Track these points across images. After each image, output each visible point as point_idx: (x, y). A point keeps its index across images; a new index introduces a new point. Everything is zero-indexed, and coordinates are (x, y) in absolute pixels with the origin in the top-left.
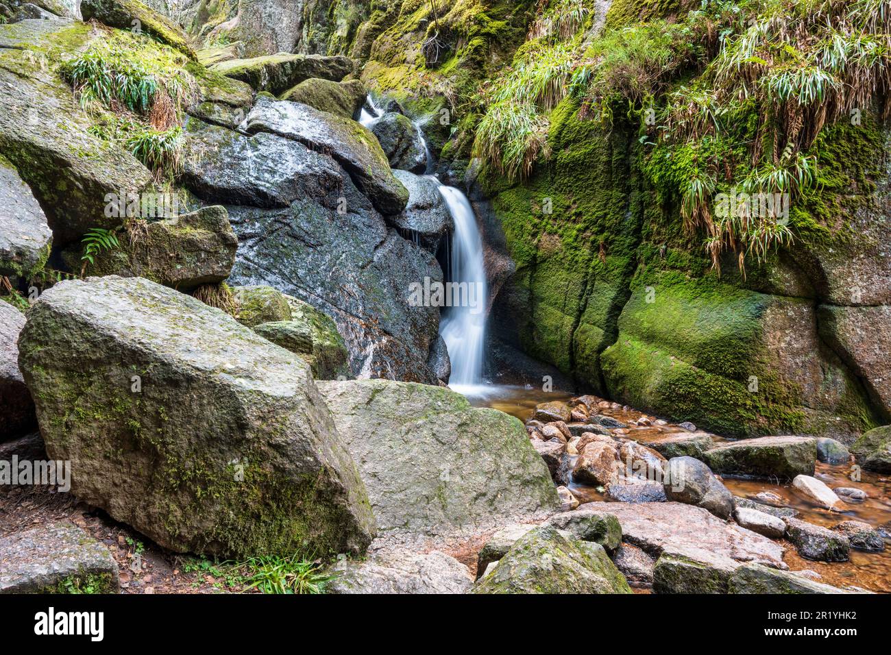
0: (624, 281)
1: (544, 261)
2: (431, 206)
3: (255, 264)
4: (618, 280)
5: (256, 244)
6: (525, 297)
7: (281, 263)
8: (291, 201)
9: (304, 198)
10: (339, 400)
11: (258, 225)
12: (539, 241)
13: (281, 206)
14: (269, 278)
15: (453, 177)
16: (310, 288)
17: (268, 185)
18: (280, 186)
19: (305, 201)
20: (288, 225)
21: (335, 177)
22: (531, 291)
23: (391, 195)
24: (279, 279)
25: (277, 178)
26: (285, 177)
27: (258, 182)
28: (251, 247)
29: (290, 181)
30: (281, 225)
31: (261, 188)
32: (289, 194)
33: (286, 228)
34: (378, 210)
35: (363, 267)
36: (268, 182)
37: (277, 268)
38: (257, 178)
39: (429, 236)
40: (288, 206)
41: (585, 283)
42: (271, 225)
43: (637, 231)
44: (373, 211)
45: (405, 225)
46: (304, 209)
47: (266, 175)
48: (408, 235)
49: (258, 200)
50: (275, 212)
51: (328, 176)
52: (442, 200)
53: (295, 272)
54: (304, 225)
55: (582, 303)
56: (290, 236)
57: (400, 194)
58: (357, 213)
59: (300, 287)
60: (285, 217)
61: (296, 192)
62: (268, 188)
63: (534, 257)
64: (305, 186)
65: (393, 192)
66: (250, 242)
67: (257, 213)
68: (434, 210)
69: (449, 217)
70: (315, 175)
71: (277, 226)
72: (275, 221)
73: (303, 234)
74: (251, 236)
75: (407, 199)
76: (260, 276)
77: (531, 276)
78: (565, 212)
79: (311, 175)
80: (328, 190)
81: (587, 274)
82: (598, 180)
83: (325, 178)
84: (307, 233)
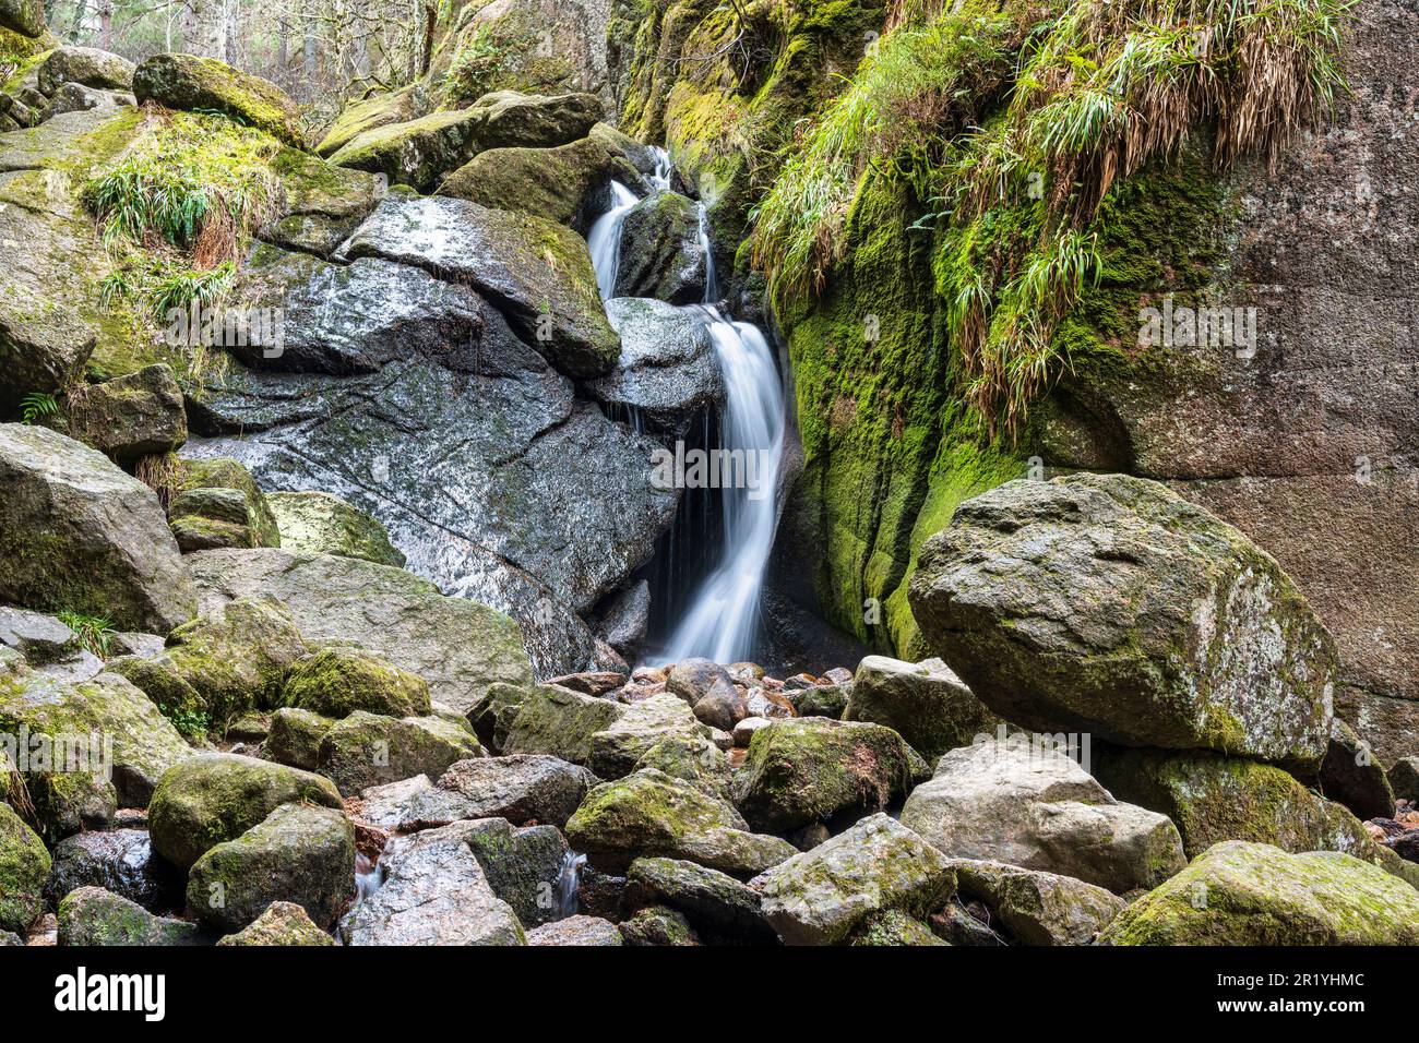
0: (922, 467)
1: (837, 447)
2: (678, 360)
3: (304, 455)
4: (914, 469)
5: (312, 427)
6: (816, 515)
7: (347, 455)
8: (383, 363)
9: (411, 356)
10: (250, 565)
11: (321, 399)
12: (832, 411)
13: (363, 371)
14: (321, 476)
15: (747, 303)
16: (387, 490)
17: (345, 340)
18: (365, 342)
19: (411, 361)
20: (371, 399)
21: (468, 321)
22: (823, 502)
23: (581, 344)
24: (338, 478)
25: (365, 329)
26: (378, 324)
27: (330, 336)
28: (303, 432)
29: (384, 332)
30: (357, 400)
31: (332, 345)
32: (379, 352)
33: (369, 404)
34: (561, 371)
35: (499, 464)
36: (346, 335)
37: (338, 462)
38: (331, 331)
39: (660, 414)
40: (375, 371)
41: (879, 479)
42: (341, 400)
43: (940, 377)
44: (551, 372)
45: (616, 396)
46: (405, 373)
47: (348, 325)
48: (621, 413)
49: (329, 364)
50: (353, 381)
51: (453, 321)
52: (707, 346)
53: (368, 468)
54: (399, 399)
55: (875, 516)
56: (371, 415)
57: (598, 342)
58: (515, 378)
59: (370, 489)
60: (367, 387)
61: (395, 348)
62: (343, 345)
63: (825, 440)
64: (412, 339)
65: (585, 338)
66: (304, 426)
67: (327, 382)
68: (684, 368)
69: (718, 378)
70: (434, 320)
71: (352, 400)
72: (350, 394)
73: (393, 411)
74: (307, 417)
75: (618, 349)
76: (307, 471)
77: (823, 475)
78: (864, 354)
79: (426, 319)
80: (456, 341)
81: (881, 460)
82: (898, 294)
83: (450, 323)
84: (401, 410)
